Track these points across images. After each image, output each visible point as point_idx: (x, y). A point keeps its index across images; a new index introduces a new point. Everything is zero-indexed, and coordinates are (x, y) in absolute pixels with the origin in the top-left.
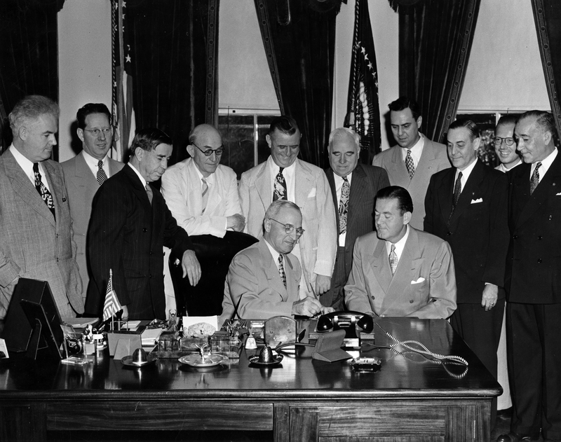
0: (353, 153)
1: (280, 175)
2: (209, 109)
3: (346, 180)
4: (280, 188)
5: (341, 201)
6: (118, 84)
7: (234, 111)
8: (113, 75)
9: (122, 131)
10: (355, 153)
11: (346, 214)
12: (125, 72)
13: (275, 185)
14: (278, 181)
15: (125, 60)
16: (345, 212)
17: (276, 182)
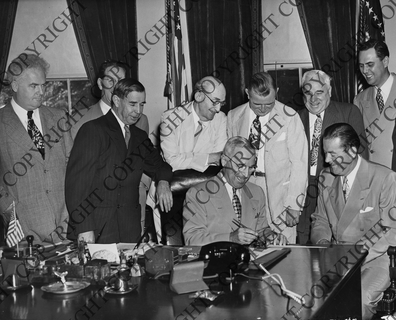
0: (323, 92)
1: (257, 121)
2: (256, 65)
3: (319, 116)
4: (255, 132)
5: (314, 136)
6: (171, 48)
7: (282, 66)
8: (167, 41)
9: (174, 86)
10: (325, 92)
11: (318, 147)
12: (176, 38)
13: (251, 130)
14: (255, 126)
15: (176, 27)
16: (317, 145)
17: (253, 126)
